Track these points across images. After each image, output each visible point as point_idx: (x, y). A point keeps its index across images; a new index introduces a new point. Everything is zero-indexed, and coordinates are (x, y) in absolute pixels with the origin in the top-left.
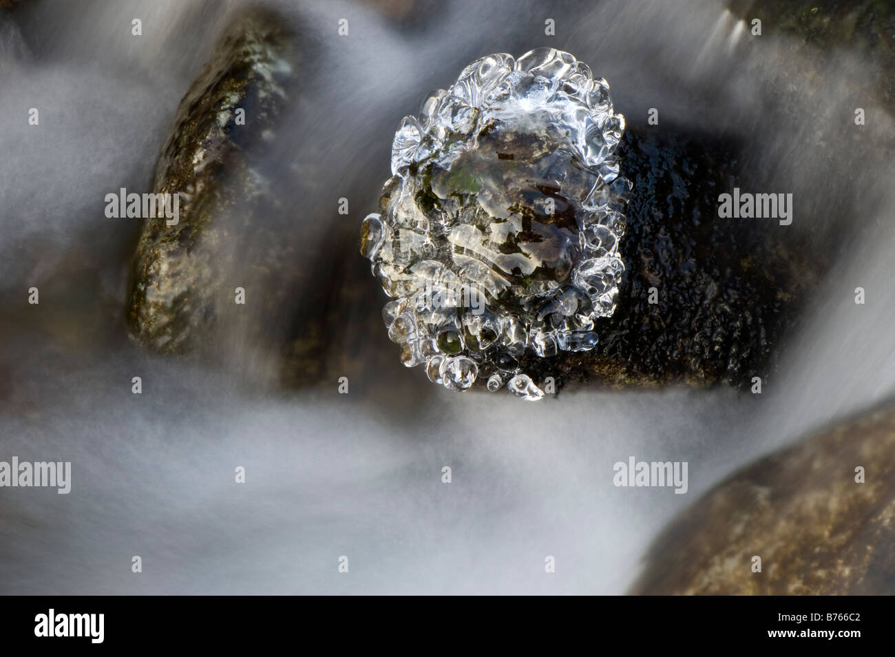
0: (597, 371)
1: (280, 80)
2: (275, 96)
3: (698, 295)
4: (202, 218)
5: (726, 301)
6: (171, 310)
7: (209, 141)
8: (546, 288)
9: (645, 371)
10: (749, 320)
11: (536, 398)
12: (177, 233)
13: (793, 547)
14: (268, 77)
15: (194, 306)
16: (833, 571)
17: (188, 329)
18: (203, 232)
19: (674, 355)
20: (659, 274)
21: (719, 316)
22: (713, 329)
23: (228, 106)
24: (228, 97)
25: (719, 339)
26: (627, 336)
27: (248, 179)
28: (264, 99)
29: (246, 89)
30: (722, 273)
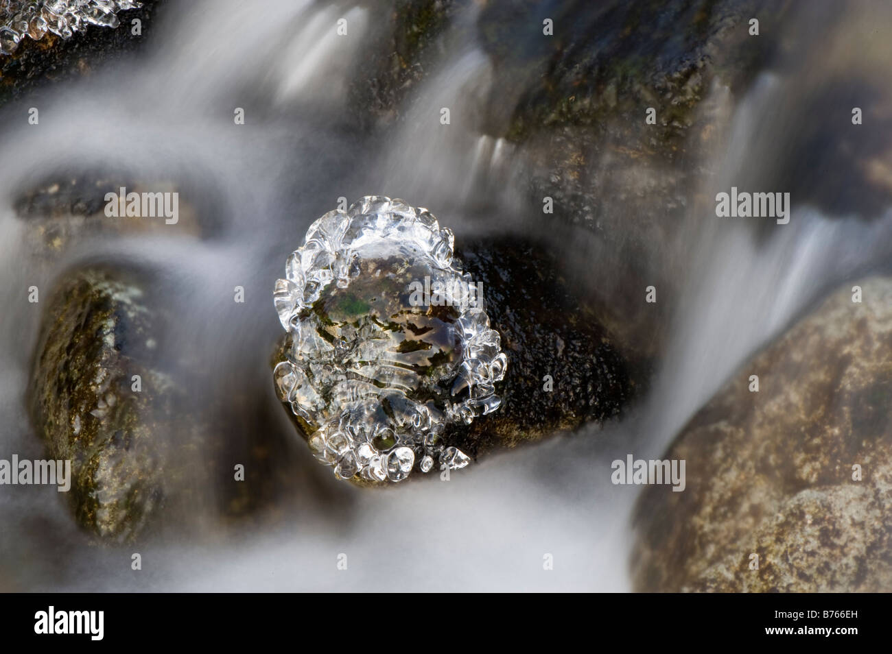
0: (499, 432)
1: (137, 301)
2: (141, 314)
3: (552, 350)
4: (128, 420)
5: (574, 350)
6: (127, 505)
7: (106, 361)
8: (446, 372)
9: (532, 422)
10: (595, 361)
11: (462, 465)
12: (109, 440)
13: (779, 439)
14: (128, 301)
15: (144, 496)
16: (825, 435)
17: (143, 518)
18: (134, 431)
19: (549, 404)
20: (519, 341)
21: (572, 363)
22: (571, 375)
23: (109, 330)
24: (105, 324)
25: (577, 381)
26: (514, 396)
27: (153, 378)
28: (135, 318)
29: (116, 314)
30: (562, 329)
